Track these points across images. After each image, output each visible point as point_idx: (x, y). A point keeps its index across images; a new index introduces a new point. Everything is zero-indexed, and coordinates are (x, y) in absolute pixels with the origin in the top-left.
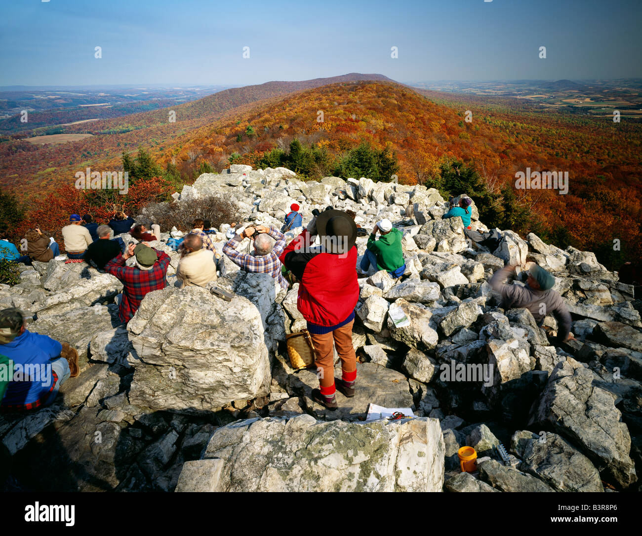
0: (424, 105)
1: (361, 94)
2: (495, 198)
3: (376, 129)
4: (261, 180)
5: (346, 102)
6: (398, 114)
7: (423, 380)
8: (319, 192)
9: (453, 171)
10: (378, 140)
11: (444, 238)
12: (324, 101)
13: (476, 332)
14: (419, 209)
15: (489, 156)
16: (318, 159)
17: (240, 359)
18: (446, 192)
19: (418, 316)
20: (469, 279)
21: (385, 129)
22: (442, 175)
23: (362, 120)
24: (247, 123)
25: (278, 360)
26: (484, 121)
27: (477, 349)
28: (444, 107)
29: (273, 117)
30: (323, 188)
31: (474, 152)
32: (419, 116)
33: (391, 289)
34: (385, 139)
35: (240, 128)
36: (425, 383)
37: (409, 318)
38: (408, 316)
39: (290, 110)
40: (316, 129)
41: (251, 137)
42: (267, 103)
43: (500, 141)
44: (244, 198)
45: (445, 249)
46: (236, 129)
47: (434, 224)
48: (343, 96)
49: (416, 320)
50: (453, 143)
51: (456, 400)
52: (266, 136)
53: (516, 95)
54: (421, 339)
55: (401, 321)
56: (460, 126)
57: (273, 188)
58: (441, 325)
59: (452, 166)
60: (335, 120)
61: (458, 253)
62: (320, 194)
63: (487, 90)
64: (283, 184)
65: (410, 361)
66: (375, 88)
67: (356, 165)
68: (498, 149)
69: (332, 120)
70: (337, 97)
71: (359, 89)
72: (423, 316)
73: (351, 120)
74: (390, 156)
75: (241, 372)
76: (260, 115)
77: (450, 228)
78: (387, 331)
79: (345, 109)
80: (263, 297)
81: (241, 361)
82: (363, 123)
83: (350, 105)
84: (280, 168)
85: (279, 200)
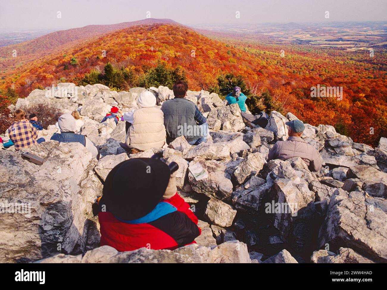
0: (202, 40)
1: (156, 32)
2: (259, 98)
3: (169, 57)
4: (82, 92)
5: (146, 38)
6: (184, 46)
7: (224, 225)
8: (128, 98)
9: (226, 81)
10: (171, 64)
11: (226, 120)
12: (129, 38)
13: (263, 179)
14: (205, 102)
15: (250, 74)
16: (126, 77)
17: (51, 217)
18: (223, 96)
19: (213, 170)
20: (250, 146)
21: (176, 57)
22: (220, 85)
23: (159, 51)
24: (71, 56)
25: (93, 222)
26: (244, 50)
27: (267, 190)
28: (215, 41)
29: (92, 51)
30: (131, 95)
31: (239, 72)
32: (199, 47)
33: (189, 151)
34: (176, 64)
35: (65, 60)
36: (225, 228)
37: (206, 171)
38: (206, 170)
39: (105, 45)
40: (125, 58)
41: (75, 66)
42: (87, 41)
43: (255, 64)
44: (68, 106)
45: (228, 128)
46: (64, 60)
47: (218, 111)
48: (144, 34)
49: (212, 174)
50: (225, 66)
51: (254, 238)
52: (87, 65)
53: (263, 33)
54: (219, 189)
55: (200, 174)
56: (228, 54)
57: (92, 98)
58: (233, 175)
59: (226, 77)
60: (138, 51)
61: (238, 131)
62: (129, 100)
63: (244, 30)
64: (99, 95)
65: (211, 209)
66: (166, 29)
67: (156, 80)
68: (255, 69)
69: (136, 51)
70: (139, 35)
71: (155, 29)
72: (218, 169)
73: (151, 51)
74: (180, 73)
75: (52, 230)
76: (81, 50)
77: (230, 112)
78: (189, 186)
79: (145, 43)
80: (75, 162)
81: (51, 219)
82: (159, 53)
83: (149, 40)
84: (97, 84)
85: (96, 106)
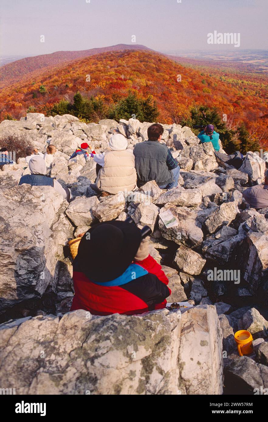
0: (175, 68)
1: (127, 59)
2: (233, 133)
3: (140, 86)
4: (51, 124)
5: (116, 65)
6: (156, 74)
7: (192, 273)
8: (97, 131)
9: (200, 113)
10: (142, 94)
11: (199, 159)
12: (99, 65)
13: (235, 229)
14: (177, 139)
15: (226, 105)
16: (96, 107)
17: (25, 262)
18: (196, 130)
19: (184, 217)
20: (222, 189)
21: (147, 86)
22: (192, 118)
23: (130, 79)
24: (40, 84)
25: (64, 263)
26: (220, 80)
27: (238, 242)
28: (190, 69)
29: (61, 79)
30: (100, 128)
31: (214, 103)
32: (172, 75)
33: (160, 196)
34: (147, 93)
35: (34, 88)
36: (194, 276)
37: (177, 219)
38: (176, 218)
39: (74, 73)
40: (94, 87)
41: (43, 94)
42: (55, 68)
43: (232, 94)
44: (38, 138)
45: (200, 168)
46: (32, 88)
47: (190, 149)
48: (114, 61)
49: (183, 221)
50: (199, 96)
51: (222, 288)
52: (55, 93)
53: (242, 60)
54: (189, 238)
55: (170, 222)
56: (203, 83)
57: (61, 129)
58: (205, 224)
59: (199, 110)
60: (108, 79)
61: (211, 171)
62: (98, 132)
63: (221, 57)
64: (69, 126)
65: (180, 256)
66: (138, 55)
67: (126, 111)
68: (231, 100)
69: (106, 79)
70: (109, 62)
71: (126, 56)
72: (189, 217)
73: (121, 79)
74: (151, 104)
75: (26, 274)
76: (50, 77)
77: (203, 151)
78: (159, 232)
79: (116, 71)
80: (47, 206)
81: (25, 264)
82: (130, 82)
83: (119, 68)
84: (66, 115)
85: (66, 138)
